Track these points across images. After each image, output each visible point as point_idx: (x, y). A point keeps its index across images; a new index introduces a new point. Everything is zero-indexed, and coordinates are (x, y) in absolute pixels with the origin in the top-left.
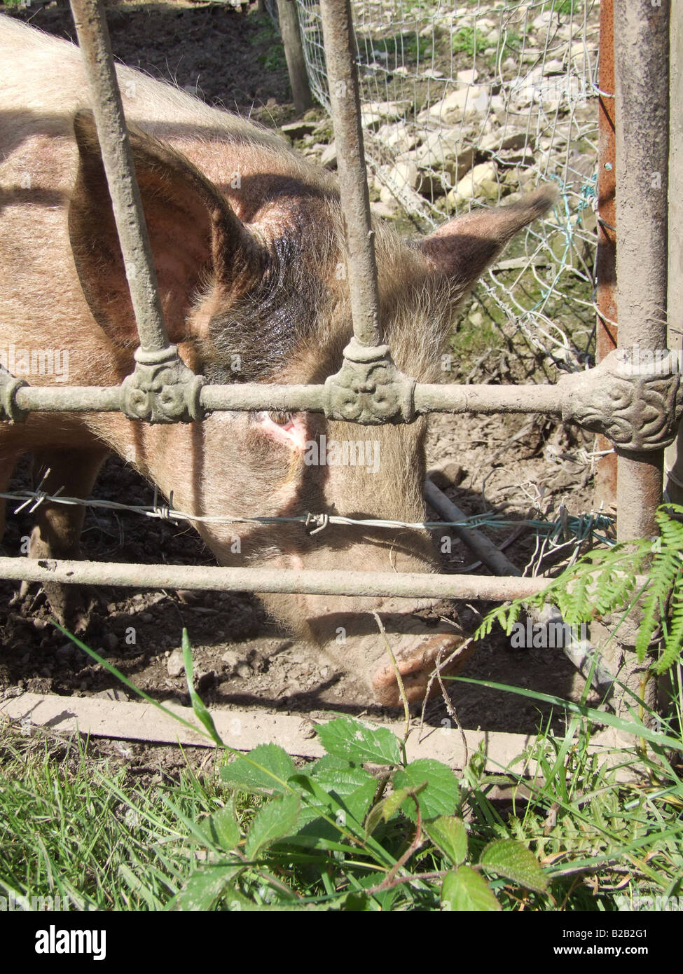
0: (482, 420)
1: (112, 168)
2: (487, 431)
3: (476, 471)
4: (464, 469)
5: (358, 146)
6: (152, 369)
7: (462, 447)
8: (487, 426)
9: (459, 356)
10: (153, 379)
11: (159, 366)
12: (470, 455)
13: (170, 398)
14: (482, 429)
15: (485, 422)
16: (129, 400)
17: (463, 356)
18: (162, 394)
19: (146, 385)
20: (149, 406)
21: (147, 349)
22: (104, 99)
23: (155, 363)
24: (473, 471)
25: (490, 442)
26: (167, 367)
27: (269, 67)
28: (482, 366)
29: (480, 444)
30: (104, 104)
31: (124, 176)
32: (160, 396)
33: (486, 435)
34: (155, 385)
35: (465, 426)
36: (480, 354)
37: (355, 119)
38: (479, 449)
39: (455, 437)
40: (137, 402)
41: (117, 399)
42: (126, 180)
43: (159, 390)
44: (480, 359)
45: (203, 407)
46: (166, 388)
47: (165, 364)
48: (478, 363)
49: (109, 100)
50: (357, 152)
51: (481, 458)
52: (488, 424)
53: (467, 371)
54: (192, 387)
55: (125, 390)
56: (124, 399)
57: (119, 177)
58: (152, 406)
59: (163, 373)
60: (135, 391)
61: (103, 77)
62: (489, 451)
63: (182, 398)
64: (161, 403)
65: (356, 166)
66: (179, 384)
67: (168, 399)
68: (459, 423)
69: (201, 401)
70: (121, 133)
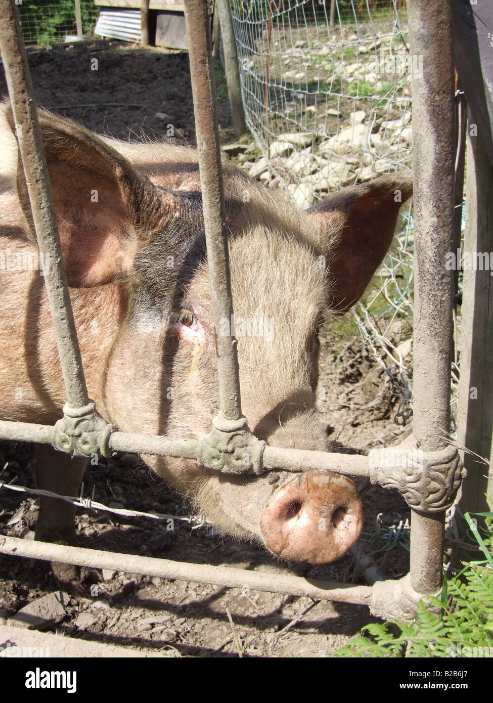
0: (347, 387)
1: (50, 281)
2: (351, 396)
3: (340, 429)
4: (332, 426)
5: (226, 282)
6: (75, 420)
7: (331, 408)
8: (351, 392)
9: (334, 337)
10: (75, 427)
11: (80, 419)
12: (336, 415)
13: (87, 442)
14: (347, 395)
15: (350, 389)
16: (58, 439)
17: (336, 339)
18: (81, 438)
19: (70, 431)
20: (72, 446)
21: (72, 405)
22: (45, 234)
23: (77, 417)
24: (338, 428)
25: (352, 406)
26: (86, 419)
27: (218, 100)
28: (349, 348)
29: (344, 407)
30: (45, 237)
31: (58, 287)
32: (80, 440)
33: (350, 400)
34: (77, 432)
35: (335, 391)
36: (348, 341)
37: (224, 263)
38: (343, 411)
39: (327, 399)
40: (64, 442)
41: (50, 436)
42: (59, 290)
43: (80, 436)
44: (348, 344)
45: (111, 449)
46: (85, 434)
47: (84, 417)
48: (346, 347)
49: (49, 235)
50: (225, 287)
51: (344, 418)
52: (353, 391)
53: (338, 350)
54: (103, 435)
55: (56, 431)
56: (54, 438)
57: (54, 288)
58: (74, 446)
59: (82, 423)
60: (62, 434)
61: (45, 219)
62: (351, 412)
63: (96, 442)
64: (81, 444)
65: (224, 296)
66: (95, 432)
67: (85, 443)
68: (331, 387)
69: (110, 445)
70: (57, 258)
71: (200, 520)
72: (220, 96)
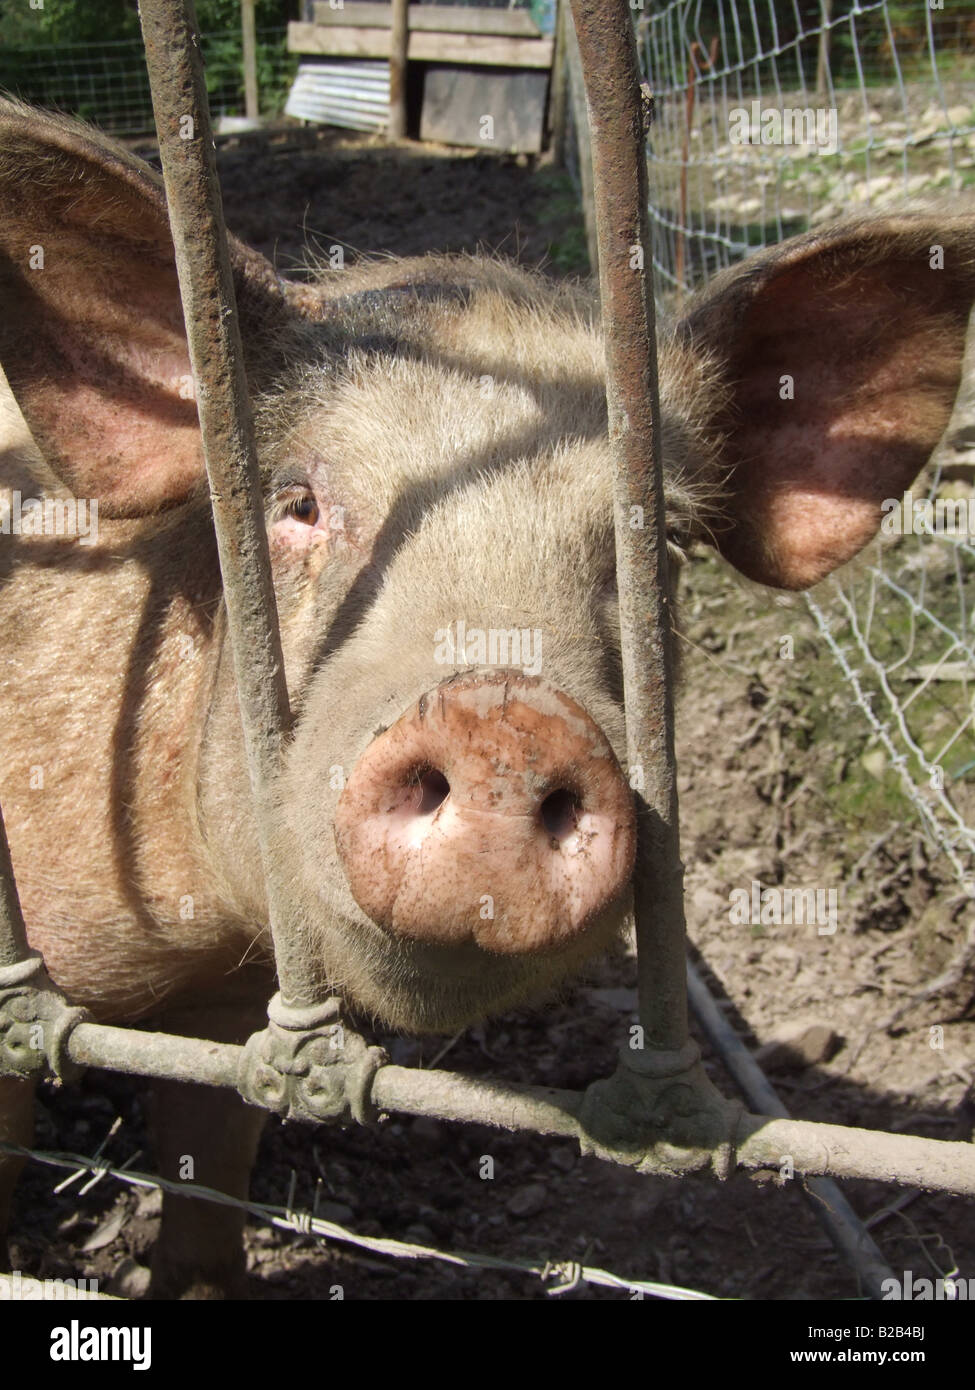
0: (875, 940)
1: (253, 717)
2: (883, 962)
3: (861, 1041)
4: (841, 1033)
5: (664, 732)
6: (296, 1037)
7: (838, 991)
8: (883, 953)
9: (844, 822)
10: (296, 1053)
11: (307, 1034)
12: (850, 1007)
13: (321, 1089)
14: (875, 958)
15: (882, 946)
16: (252, 1079)
17: (849, 826)
18: (308, 1079)
19: (283, 1061)
20: (286, 1096)
21: (290, 1002)
22: (247, 612)
23: (301, 1029)
24: (855, 1038)
25: (888, 987)
26: (320, 1035)
27: (564, 263)
28: (881, 849)
29: (869, 989)
30: (247, 619)
31: (271, 732)
32: (305, 1084)
33: (881, 971)
34: (298, 1064)
35: (845, 949)
36: (878, 831)
37: (662, 689)
38: (867, 998)
39: (828, 968)
40: (267, 1085)
41: (234, 1071)
42: (273, 737)
43: (305, 1073)
44: (879, 839)
45: (377, 1105)
46: (317, 1070)
47: (318, 1031)
48: (873, 846)
49: (256, 613)
50: (662, 743)
51: (869, 1015)
52: (889, 949)
53: (855, 852)
54: (360, 1072)
55: (248, 1060)
56: (245, 1076)
57: (262, 732)
58: (290, 1096)
59: (312, 1045)
60: (264, 1067)
61: (248, 578)
62: (885, 1003)
63: (341, 1088)
64: (307, 1094)
65: (659, 764)
66: (339, 1066)
67: (317, 1089)
68: (837, 940)
69: (373, 1096)
70: (271, 665)
71: (568, 1273)
72: (568, 253)
